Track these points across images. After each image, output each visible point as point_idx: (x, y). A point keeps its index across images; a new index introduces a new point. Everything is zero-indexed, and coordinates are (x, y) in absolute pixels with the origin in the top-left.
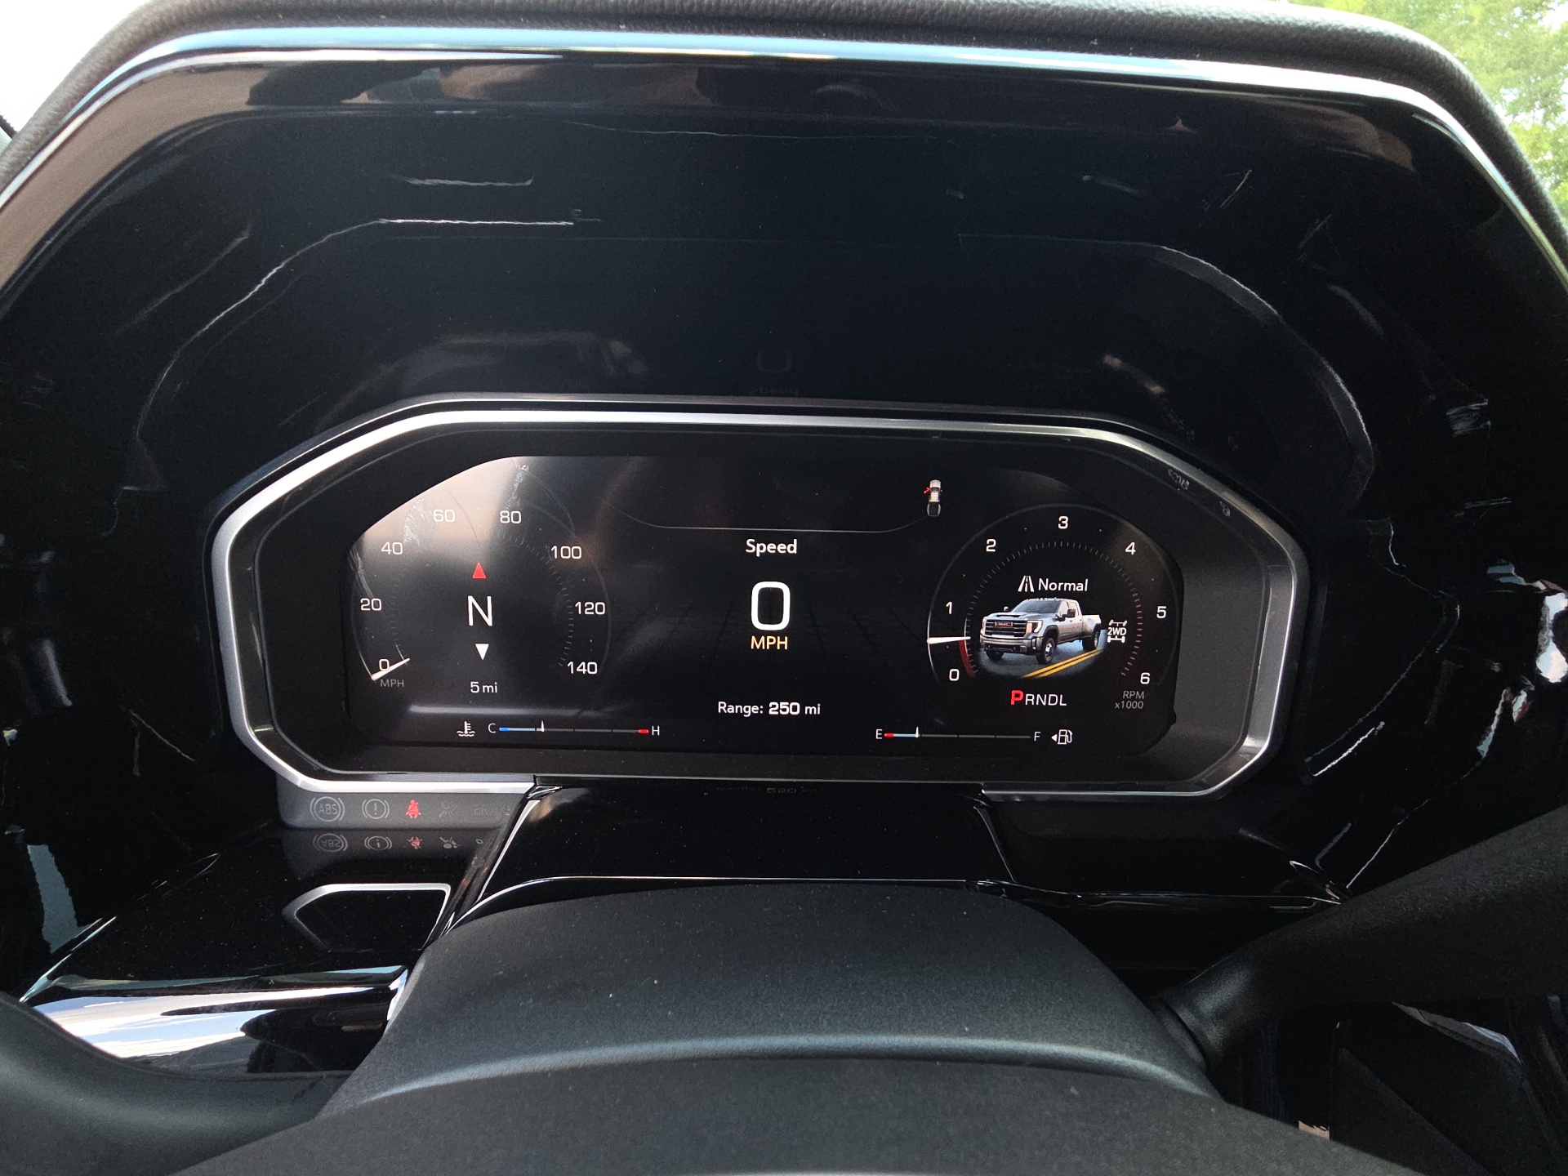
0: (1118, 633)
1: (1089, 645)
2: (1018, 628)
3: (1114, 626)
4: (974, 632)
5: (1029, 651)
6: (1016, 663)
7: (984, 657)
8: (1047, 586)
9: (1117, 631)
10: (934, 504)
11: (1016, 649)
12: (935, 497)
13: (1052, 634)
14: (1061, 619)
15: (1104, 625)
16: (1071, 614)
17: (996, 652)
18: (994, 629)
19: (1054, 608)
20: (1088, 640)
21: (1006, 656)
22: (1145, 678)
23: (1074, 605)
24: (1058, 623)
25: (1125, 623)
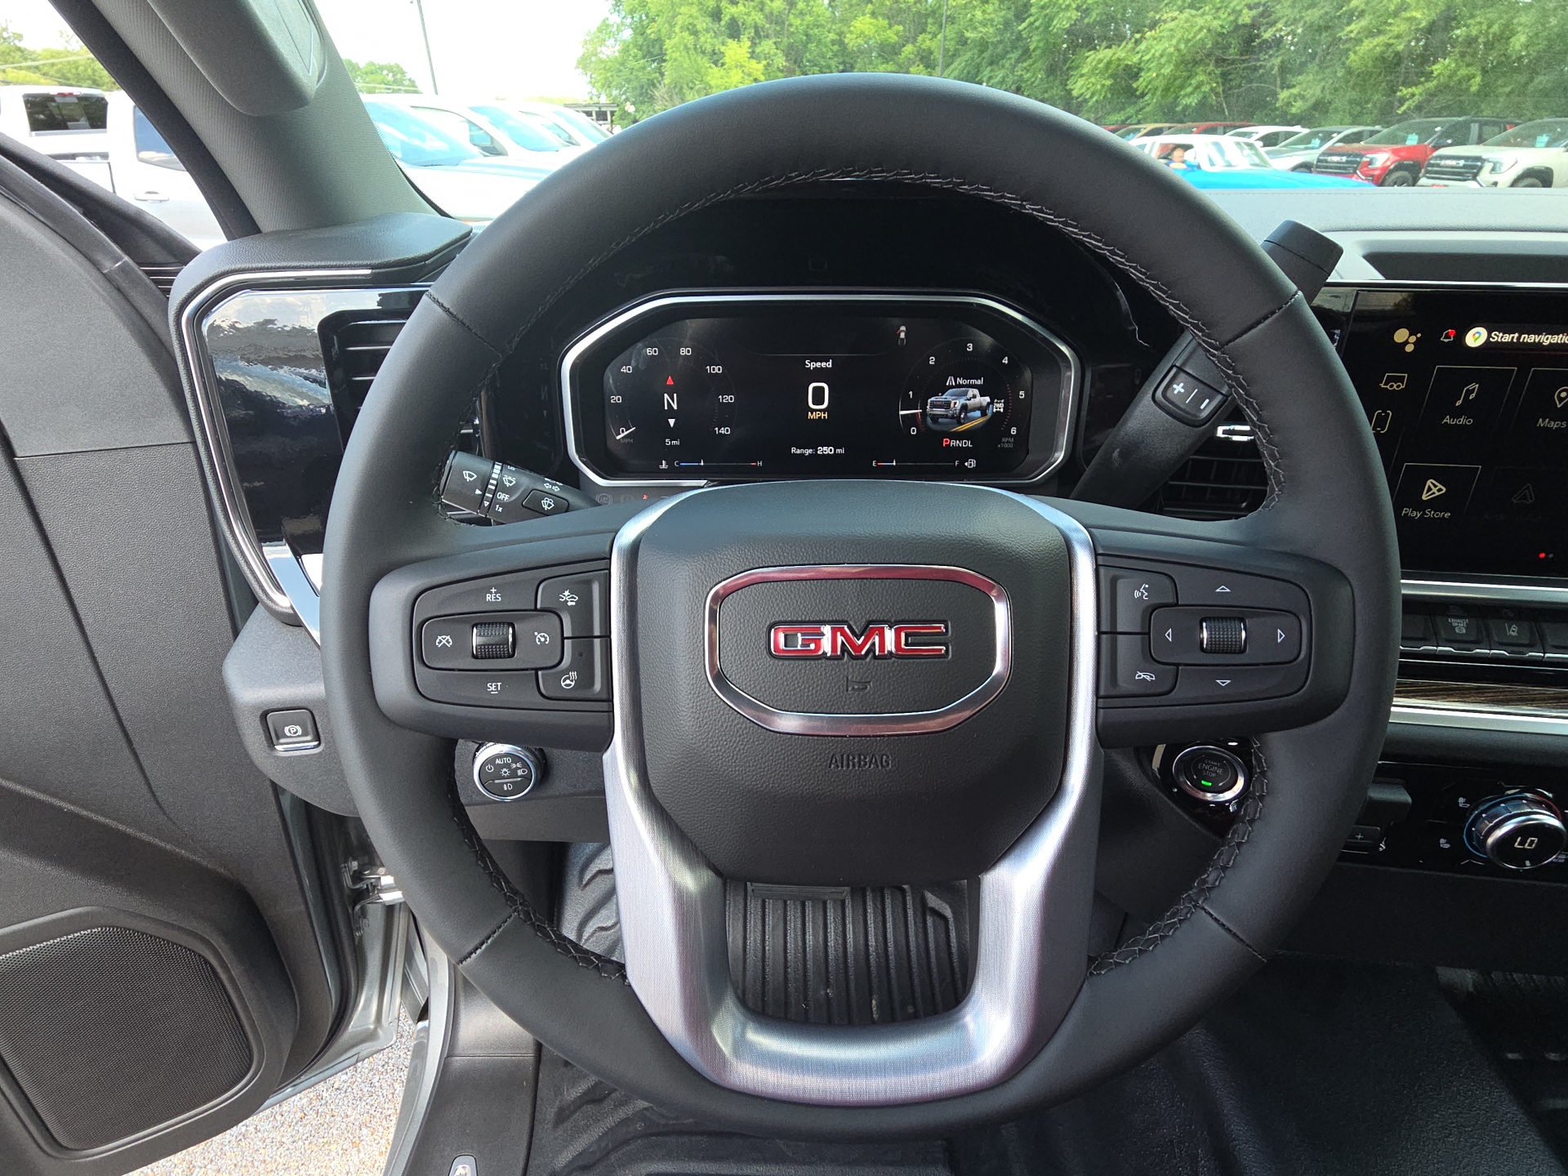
0: (999, 407)
1: (984, 414)
2: (947, 405)
3: (997, 403)
4: (924, 408)
5: (953, 417)
6: (947, 424)
7: (929, 420)
8: (960, 381)
9: (998, 405)
10: (903, 339)
11: (946, 416)
12: (902, 335)
13: (964, 408)
14: (969, 400)
15: (992, 403)
16: (974, 397)
17: (935, 418)
18: (934, 405)
19: (965, 394)
20: (983, 410)
21: (940, 420)
22: (1014, 431)
23: (976, 392)
24: (967, 402)
25: (1003, 401)
